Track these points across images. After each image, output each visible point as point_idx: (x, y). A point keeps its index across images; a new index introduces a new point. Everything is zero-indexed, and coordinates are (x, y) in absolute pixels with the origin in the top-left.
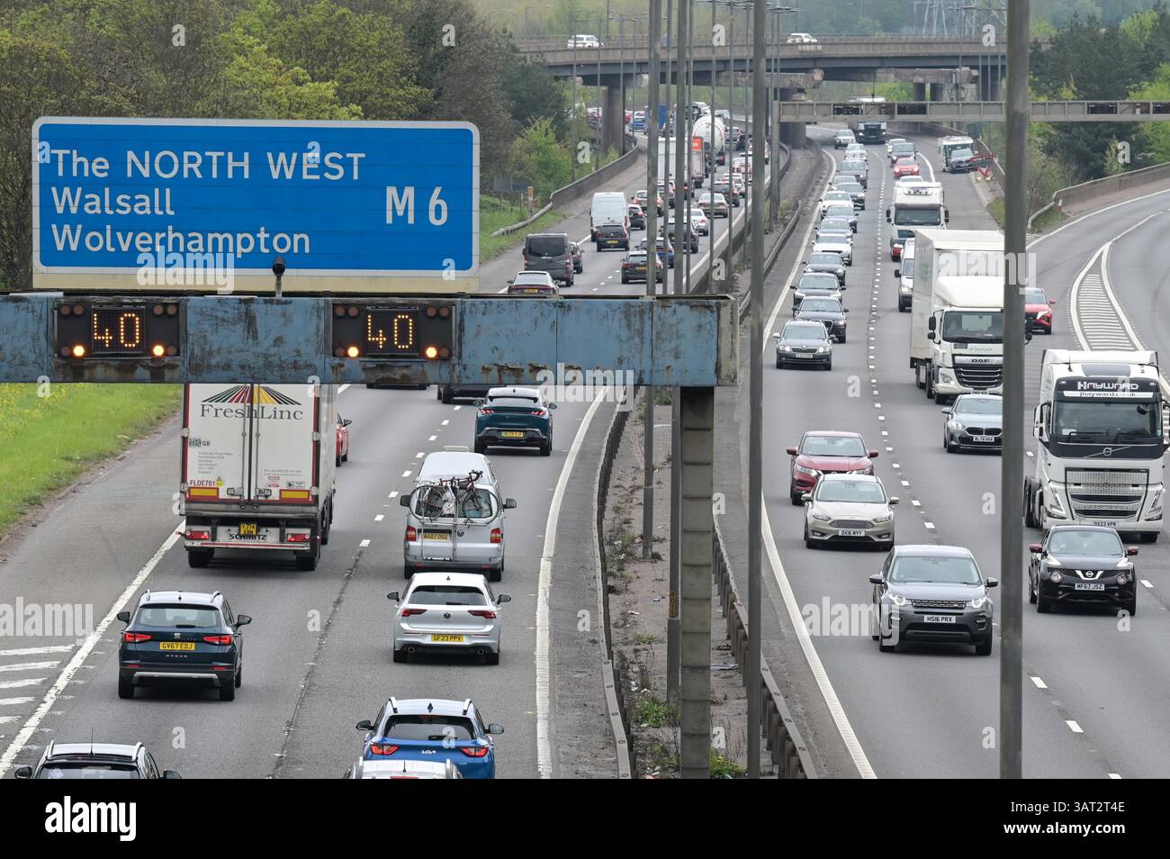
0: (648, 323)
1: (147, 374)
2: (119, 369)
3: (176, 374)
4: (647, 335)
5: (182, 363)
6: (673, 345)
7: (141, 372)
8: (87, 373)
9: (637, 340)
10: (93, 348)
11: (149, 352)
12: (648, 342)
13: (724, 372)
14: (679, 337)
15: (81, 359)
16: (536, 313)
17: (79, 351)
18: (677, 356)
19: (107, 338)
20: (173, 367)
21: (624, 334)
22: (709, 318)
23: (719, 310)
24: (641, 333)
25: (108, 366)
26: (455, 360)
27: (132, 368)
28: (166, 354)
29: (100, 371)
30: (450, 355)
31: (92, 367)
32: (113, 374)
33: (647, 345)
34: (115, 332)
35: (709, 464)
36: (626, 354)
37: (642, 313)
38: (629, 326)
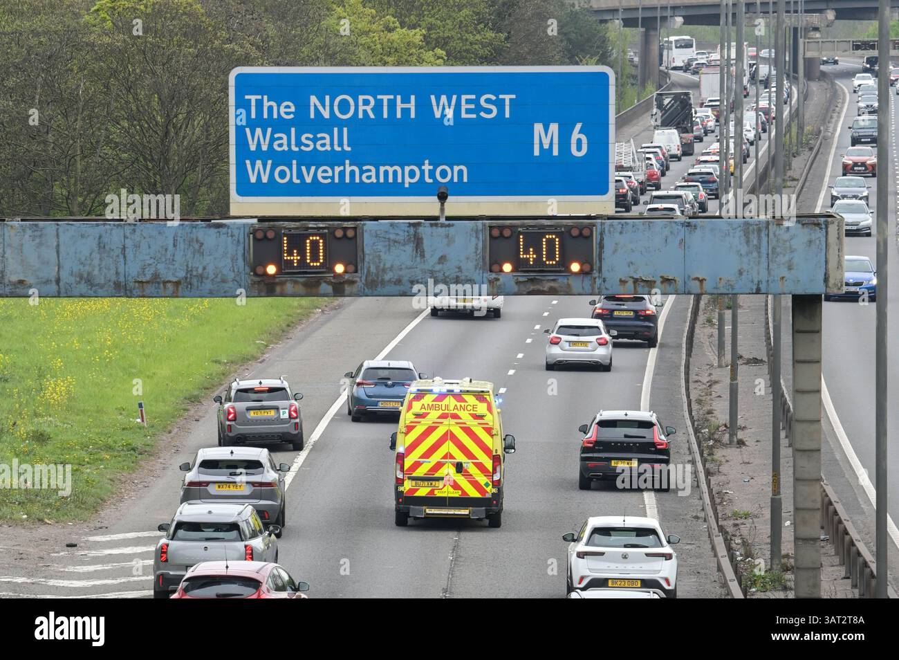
0: (764, 239)
1: (329, 289)
2: (306, 285)
3: (355, 289)
4: (763, 250)
5: (360, 279)
6: (787, 258)
7: (325, 288)
8: (278, 289)
9: (755, 254)
10: (283, 266)
11: (332, 270)
12: (764, 256)
13: (831, 281)
14: (792, 251)
15: (273, 276)
16: (667, 232)
17: (271, 269)
18: (790, 268)
19: (296, 258)
20: (352, 282)
21: (744, 249)
22: (819, 234)
23: (827, 228)
24: (758, 248)
25: (296, 282)
26: (596, 274)
27: (317, 283)
28: (346, 272)
29: (289, 287)
30: (592, 269)
31: (282, 284)
32: (300, 289)
33: (764, 259)
34: (302, 253)
35: (818, 362)
36: (745, 267)
37: (759, 230)
38: (748, 242)
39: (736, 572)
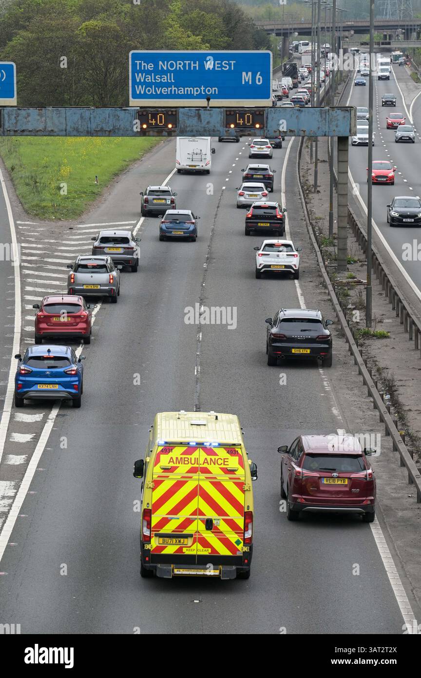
0: (328, 116)
2: (157, 132)
3: (176, 134)
4: (327, 120)
5: (178, 130)
6: (336, 123)
7: (165, 133)
8: (147, 134)
9: (324, 121)
10: (149, 125)
11: (167, 126)
12: (327, 122)
13: (352, 132)
14: (338, 121)
15: (146, 129)
16: (291, 113)
17: (145, 126)
18: (337, 127)
19: (154, 122)
20: (175, 131)
21: (320, 119)
22: (347, 114)
23: (350, 111)
24: (325, 119)
25: (154, 131)
27: (162, 132)
28: (172, 127)
29: (151, 133)
30: (264, 127)
31: (149, 131)
32: (155, 134)
33: (327, 123)
34: (156, 120)
35: (347, 161)
36: (321, 126)
37: (326, 112)
38: (321, 117)
39: (316, 240)
